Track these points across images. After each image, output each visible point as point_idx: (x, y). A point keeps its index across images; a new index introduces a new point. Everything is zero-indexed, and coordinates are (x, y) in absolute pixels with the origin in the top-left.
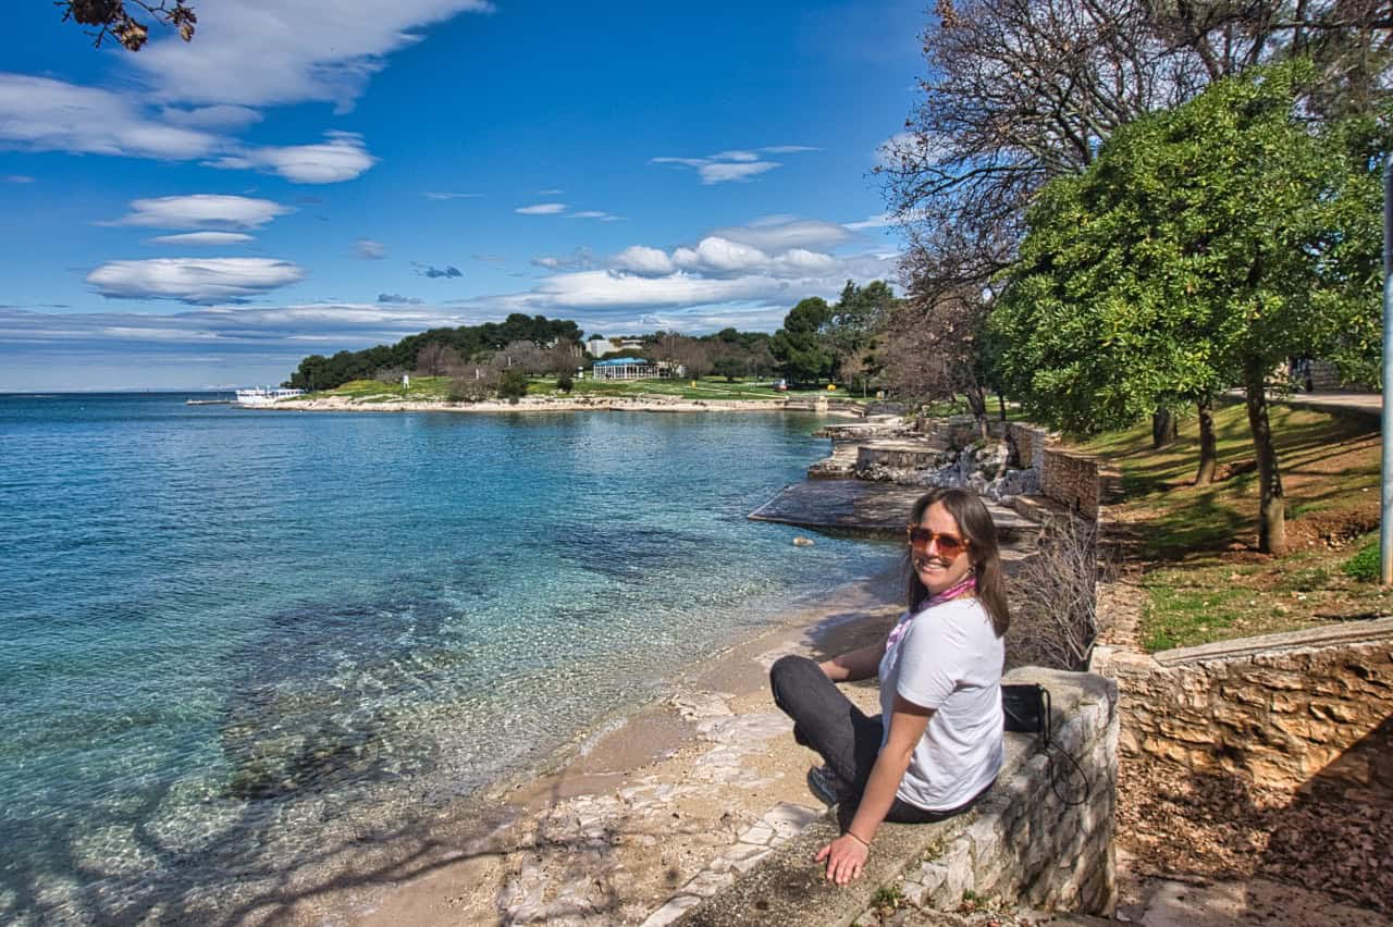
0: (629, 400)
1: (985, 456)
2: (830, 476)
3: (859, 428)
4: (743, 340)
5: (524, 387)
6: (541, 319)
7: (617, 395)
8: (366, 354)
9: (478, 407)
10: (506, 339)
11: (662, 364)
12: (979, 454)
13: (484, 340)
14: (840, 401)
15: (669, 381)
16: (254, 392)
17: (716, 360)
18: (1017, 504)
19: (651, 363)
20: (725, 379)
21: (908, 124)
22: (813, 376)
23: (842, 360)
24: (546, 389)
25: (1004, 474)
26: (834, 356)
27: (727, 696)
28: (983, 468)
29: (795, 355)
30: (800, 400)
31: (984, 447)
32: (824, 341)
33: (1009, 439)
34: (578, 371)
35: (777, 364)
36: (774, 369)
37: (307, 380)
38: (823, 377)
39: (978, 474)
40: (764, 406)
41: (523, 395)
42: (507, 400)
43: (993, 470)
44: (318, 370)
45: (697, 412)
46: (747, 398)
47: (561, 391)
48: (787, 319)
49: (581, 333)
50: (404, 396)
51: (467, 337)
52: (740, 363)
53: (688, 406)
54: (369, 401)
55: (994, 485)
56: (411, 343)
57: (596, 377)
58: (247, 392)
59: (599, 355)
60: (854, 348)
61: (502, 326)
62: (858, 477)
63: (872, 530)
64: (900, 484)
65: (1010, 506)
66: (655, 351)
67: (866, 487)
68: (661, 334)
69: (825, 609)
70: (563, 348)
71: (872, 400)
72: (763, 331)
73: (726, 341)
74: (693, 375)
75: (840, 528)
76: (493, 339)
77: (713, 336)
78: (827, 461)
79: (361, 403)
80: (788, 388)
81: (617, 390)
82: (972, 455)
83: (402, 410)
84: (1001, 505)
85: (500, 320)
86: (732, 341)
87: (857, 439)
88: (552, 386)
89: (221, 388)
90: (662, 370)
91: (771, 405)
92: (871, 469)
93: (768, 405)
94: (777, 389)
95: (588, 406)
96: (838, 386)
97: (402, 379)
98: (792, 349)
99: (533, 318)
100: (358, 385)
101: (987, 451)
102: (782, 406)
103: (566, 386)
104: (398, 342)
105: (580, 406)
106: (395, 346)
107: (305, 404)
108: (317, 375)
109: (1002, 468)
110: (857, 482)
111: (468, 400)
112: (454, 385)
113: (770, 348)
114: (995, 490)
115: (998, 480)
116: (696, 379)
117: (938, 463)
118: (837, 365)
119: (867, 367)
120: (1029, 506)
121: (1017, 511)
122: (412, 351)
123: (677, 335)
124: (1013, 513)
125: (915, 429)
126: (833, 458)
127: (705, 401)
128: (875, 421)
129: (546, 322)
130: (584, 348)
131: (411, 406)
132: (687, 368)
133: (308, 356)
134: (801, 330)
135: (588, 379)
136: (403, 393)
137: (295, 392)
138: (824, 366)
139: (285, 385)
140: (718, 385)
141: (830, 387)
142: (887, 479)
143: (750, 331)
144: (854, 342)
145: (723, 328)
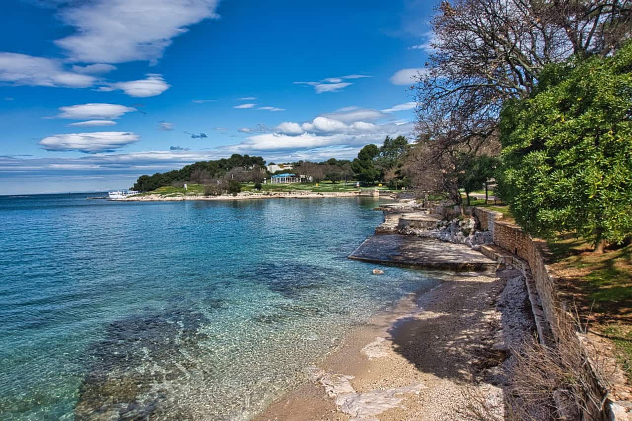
0: (288, 193)
1: (464, 224)
2: (386, 232)
3: (396, 206)
4: (339, 164)
5: (239, 188)
6: (246, 156)
7: (282, 191)
8: (167, 174)
9: (219, 198)
10: (231, 166)
11: (302, 176)
12: (460, 224)
13: (221, 166)
14: (385, 192)
15: (306, 184)
16: (117, 193)
17: (327, 174)
18: (482, 249)
19: (297, 176)
20: (331, 182)
21: (426, 65)
22: (372, 180)
23: (385, 172)
24: (249, 189)
25: (474, 233)
26: (382, 171)
27: (350, 378)
28: (462, 230)
29: (363, 170)
30: (366, 191)
31: (462, 220)
32: (377, 164)
33: (474, 215)
34: (264, 180)
35: (355, 175)
36: (354, 177)
37: (141, 186)
38: (376, 180)
39: (460, 233)
40: (350, 195)
41: (239, 192)
42: (232, 194)
43: (468, 231)
44: (145, 182)
45: (319, 198)
46: (342, 191)
47: (256, 190)
48: (359, 154)
49: (265, 162)
50: (185, 194)
51: (213, 165)
52: (337, 175)
53: (315, 195)
54: (169, 196)
55: (469, 239)
56: (188, 168)
57: (272, 183)
58: (114, 193)
59: (273, 172)
60: (390, 167)
61: (229, 160)
62: (399, 233)
63: (411, 264)
64: (420, 237)
65: (479, 250)
66: (298, 170)
67: (404, 238)
68: (301, 161)
69: (395, 315)
70: (257, 169)
71: (400, 191)
72: (348, 159)
73: (331, 164)
74: (317, 180)
75: (395, 263)
76: (225, 166)
77: (325, 162)
78: (383, 225)
79: (165, 197)
80: (360, 186)
81: (282, 188)
82: (457, 224)
83: (184, 200)
84: (473, 249)
85: (228, 157)
86: (334, 164)
87: (396, 212)
88: (252, 187)
89: (102, 191)
90: (302, 179)
91: (353, 194)
92: (406, 229)
93: (352, 194)
94: (355, 187)
95: (269, 196)
96: (383, 184)
97: (184, 186)
98: (361, 168)
99: (243, 156)
100: (163, 189)
101: (464, 222)
102: (358, 194)
103: (259, 187)
104: (182, 168)
105: (265, 196)
106: (181, 170)
107: (140, 198)
108: (145, 185)
109: (473, 230)
110: (399, 235)
111: (214, 195)
112: (208, 188)
113: (352, 168)
114: (470, 241)
115: (471, 236)
116: (318, 182)
117: (438, 226)
118: (383, 175)
119: (396, 176)
120: (489, 251)
121: (482, 253)
122: (188, 172)
123: (308, 162)
124: (481, 254)
125: (423, 206)
126: (386, 223)
127: (322, 193)
128: (403, 202)
129: (249, 158)
130: (266, 169)
131: (188, 198)
132: (314, 178)
133: (141, 175)
134: (366, 159)
135: (269, 184)
136: (184, 192)
137: (136, 193)
138: (377, 175)
139: (131, 189)
140: (328, 185)
141: (380, 185)
142: (414, 234)
143: (342, 159)
144: (390, 164)
145: (329, 159)
